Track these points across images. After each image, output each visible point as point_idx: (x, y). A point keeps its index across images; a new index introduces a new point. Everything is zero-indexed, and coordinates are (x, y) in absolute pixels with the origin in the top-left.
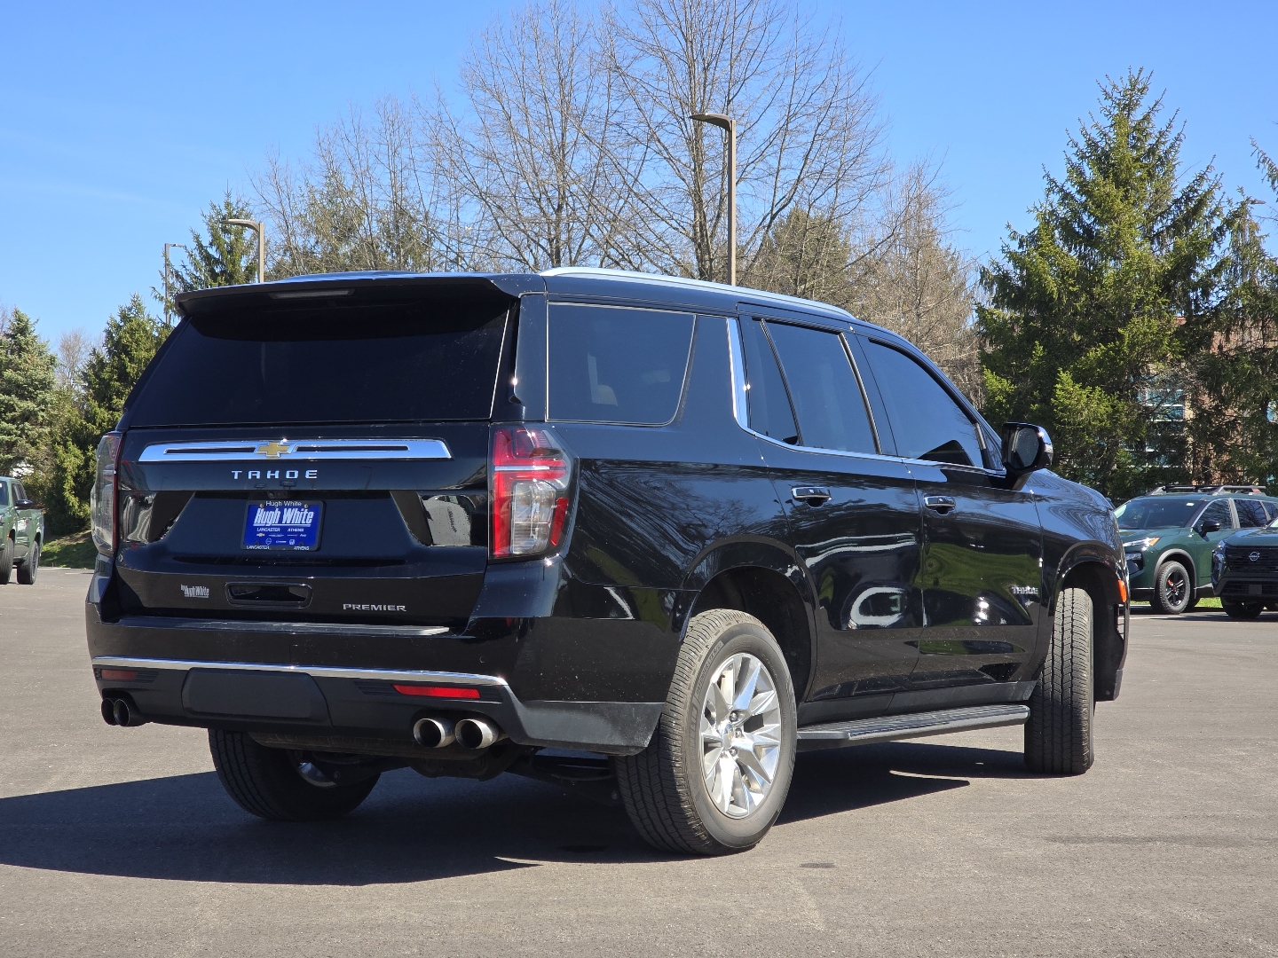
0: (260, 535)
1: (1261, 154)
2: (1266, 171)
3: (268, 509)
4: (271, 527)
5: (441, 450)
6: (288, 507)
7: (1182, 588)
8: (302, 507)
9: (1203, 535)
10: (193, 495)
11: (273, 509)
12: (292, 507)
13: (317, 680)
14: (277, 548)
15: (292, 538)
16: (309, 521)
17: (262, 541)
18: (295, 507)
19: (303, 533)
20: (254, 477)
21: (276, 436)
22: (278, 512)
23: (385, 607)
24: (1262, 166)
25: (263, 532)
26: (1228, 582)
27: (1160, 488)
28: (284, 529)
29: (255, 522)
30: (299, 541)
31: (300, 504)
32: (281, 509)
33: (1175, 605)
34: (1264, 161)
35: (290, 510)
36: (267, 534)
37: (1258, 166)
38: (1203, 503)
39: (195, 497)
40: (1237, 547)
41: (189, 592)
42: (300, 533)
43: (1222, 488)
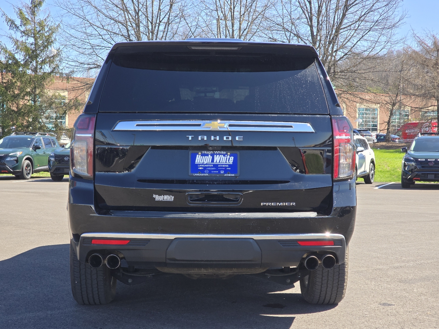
0: (201, 168)
1: (3, 12)
2: (5, 19)
3: (203, 155)
4: (206, 164)
5: (307, 127)
6: (217, 154)
7: (30, 170)
8: (227, 154)
9: (35, 151)
10: (150, 147)
11: (207, 155)
12: (219, 154)
13: (257, 241)
14: (213, 175)
15: (222, 170)
16: (231, 162)
17: (202, 171)
18: (222, 154)
19: (228, 167)
20: (202, 139)
21: (214, 118)
22: (210, 157)
23: (284, 204)
24: (3, 16)
25: (202, 167)
26: (57, 168)
27: (14, 133)
28: (216, 166)
29: (196, 161)
30: (226, 171)
31: (225, 153)
32: (213, 155)
33: (28, 176)
34: (4, 15)
35: (218, 156)
36: (205, 168)
37: (2, 17)
38: (33, 139)
39: (151, 148)
40: (59, 155)
41: (158, 198)
42: (227, 167)
43: (38, 133)
